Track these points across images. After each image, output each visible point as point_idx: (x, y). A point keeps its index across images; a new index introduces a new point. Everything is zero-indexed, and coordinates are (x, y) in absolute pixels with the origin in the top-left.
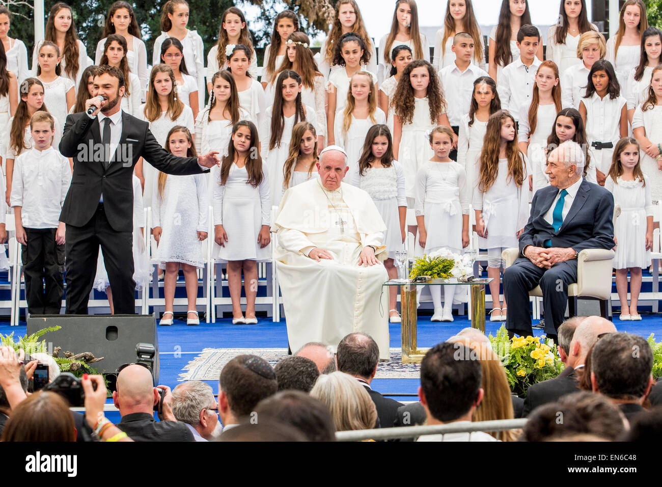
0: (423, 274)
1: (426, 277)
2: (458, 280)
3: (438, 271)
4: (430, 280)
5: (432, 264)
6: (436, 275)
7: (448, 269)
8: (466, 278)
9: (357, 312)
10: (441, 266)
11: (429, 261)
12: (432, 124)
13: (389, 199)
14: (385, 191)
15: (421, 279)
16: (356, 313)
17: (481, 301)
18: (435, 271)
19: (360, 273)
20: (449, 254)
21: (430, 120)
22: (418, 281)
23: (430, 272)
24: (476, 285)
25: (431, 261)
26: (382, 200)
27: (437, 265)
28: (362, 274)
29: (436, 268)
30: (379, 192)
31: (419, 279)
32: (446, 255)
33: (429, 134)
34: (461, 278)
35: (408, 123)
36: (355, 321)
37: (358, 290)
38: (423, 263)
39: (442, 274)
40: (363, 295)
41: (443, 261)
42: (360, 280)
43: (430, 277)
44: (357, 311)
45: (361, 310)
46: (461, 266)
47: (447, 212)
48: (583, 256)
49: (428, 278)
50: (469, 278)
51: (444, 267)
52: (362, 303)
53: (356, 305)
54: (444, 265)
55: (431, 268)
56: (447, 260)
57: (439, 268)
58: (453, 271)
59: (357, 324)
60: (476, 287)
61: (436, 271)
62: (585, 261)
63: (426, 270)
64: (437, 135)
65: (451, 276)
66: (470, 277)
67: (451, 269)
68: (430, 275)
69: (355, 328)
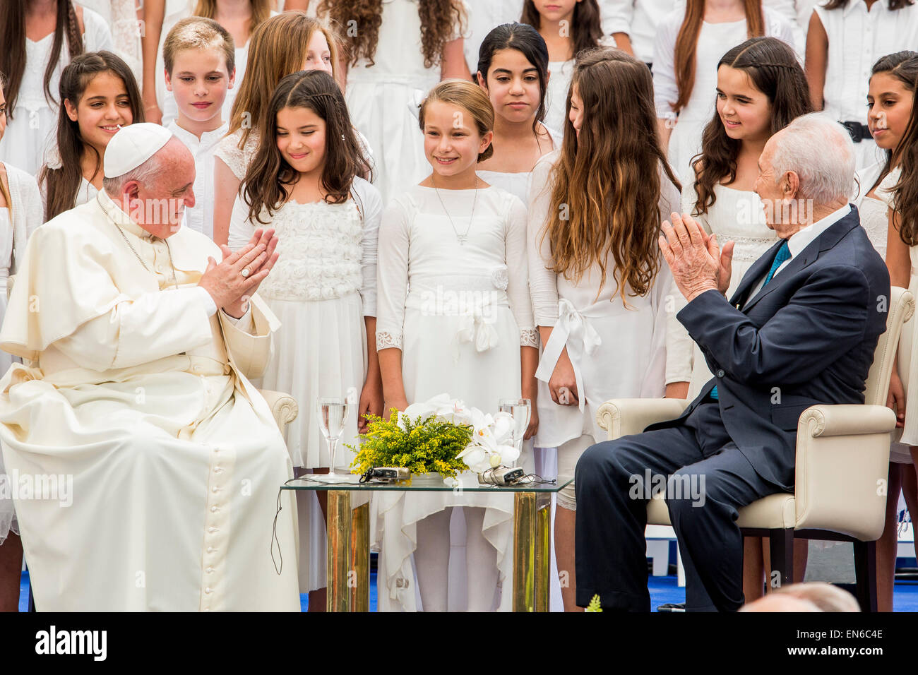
0: (389, 461)
1: (396, 469)
2: (480, 479)
3: (428, 455)
4: (405, 478)
5: (411, 436)
6: (421, 466)
7: (455, 448)
8: (502, 474)
9: (212, 555)
10: (436, 442)
11: (404, 428)
12: (427, 67)
13: (337, 297)
14: (323, 275)
15: (381, 475)
16: (208, 558)
17: (539, 538)
18: (420, 454)
19: (217, 451)
20: (457, 410)
21: (421, 58)
22: (375, 480)
23: (406, 458)
24: (529, 495)
25: (409, 429)
26: (313, 300)
27: (426, 440)
28: (219, 454)
29: (424, 446)
30: (306, 275)
31: (377, 475)
32: (451, 411)
33: (418, 104)
34: (487, 475)
35: (363, 62)
36: (206, 579)
37: (212, 495)
38: (388, 434)
39: (439, 463)
40: (225, 509)
41: (442, 429)
42: (217, 468)
43: (406, 470)
44: (210, 552)
45: (221, 548)
46: (489, 442)
47: (467, 342)
48: (812, 423)
49: (401, 473)
50: (508, 476)
51: (445, 443)
52: (224, 530)
53: (209, 537)
54: (443, 441)
55: (409, 447)
56: (451, 426)
57: (431, 448)
58: (469, 455)
59: (210, 586)
60: (526, 499)
61: (423, 455)
62: (815, 436)
63: (398, 452)
64: (436, 107)
65: (462, 467)
66: (513, 473)
67: (461, 449)
68: (407, 465)
69: (205, 598)
